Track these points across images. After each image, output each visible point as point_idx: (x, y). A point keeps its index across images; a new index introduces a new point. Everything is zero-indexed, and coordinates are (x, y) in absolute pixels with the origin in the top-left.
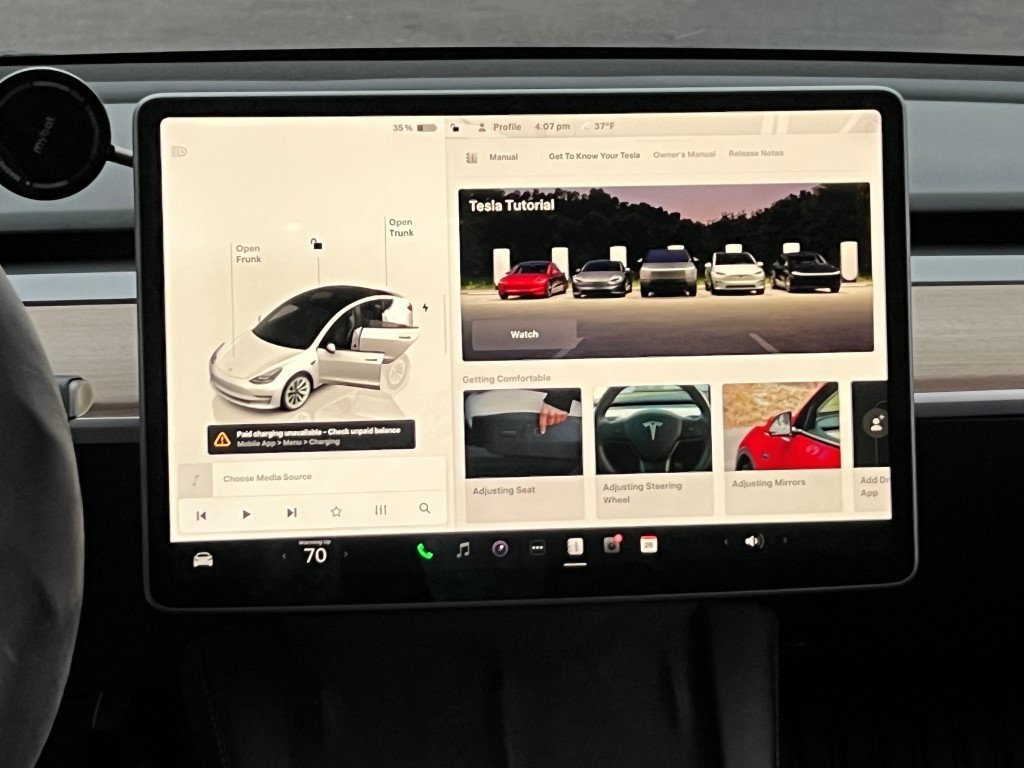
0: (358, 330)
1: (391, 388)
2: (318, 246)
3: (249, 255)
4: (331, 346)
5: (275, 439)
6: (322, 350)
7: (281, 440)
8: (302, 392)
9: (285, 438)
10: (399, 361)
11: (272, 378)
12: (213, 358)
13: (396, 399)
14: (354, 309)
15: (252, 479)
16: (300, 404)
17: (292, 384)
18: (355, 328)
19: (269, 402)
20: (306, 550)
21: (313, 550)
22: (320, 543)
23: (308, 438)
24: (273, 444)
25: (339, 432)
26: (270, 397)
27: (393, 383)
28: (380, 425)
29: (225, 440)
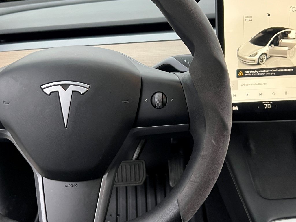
0: (281, 40)
1: (290, 57)
2: (269, 15)
3: (249, 19)
4: (273, 45)
5: (256, 73)
6: (270, 46)
7: (258, 73)
8: (264, 59)
9: (259, 73)
10: (293, 49)
11: (255, 55)
12: (238, 50)
13: (291, 60)
14: (279, 34)
15: (249, 85)
16: (263, 63)
17: (261, 57)
18: (280, 39)
19: (254, 62)
20: (265, 105)
21: (267, 105)
22: (269, 103)
23: (265, 72)
24: (255, 74)
25: (275, 71)
26: (255, 61)
27: (291, 56)
28: (287, 68)
29: (242, 74)
